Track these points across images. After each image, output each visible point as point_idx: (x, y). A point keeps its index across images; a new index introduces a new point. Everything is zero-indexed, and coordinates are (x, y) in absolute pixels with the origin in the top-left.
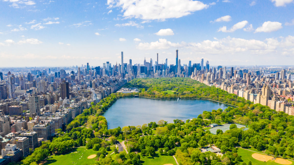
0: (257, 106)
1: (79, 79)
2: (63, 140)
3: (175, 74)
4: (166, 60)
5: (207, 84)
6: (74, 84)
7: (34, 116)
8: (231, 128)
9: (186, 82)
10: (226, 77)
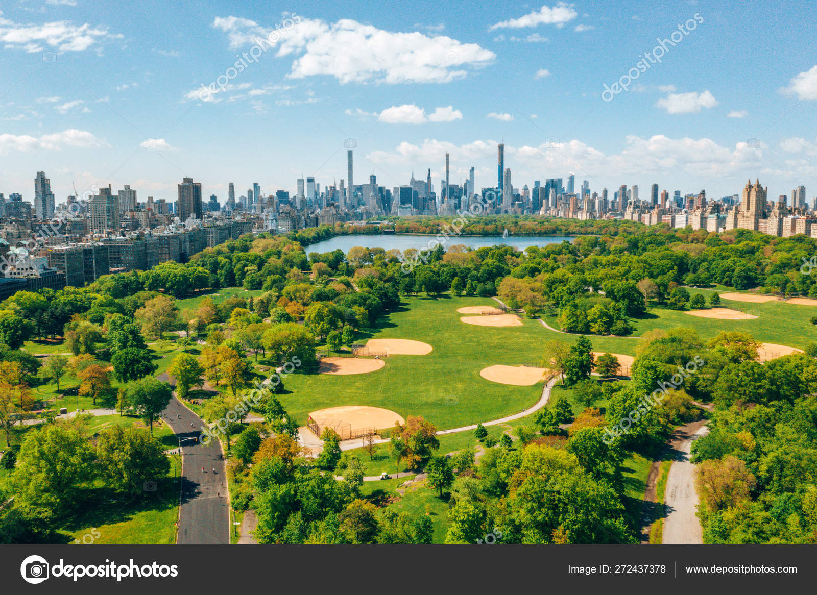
0: (727, 233)
3: (494, 207)
4: (471, 171)
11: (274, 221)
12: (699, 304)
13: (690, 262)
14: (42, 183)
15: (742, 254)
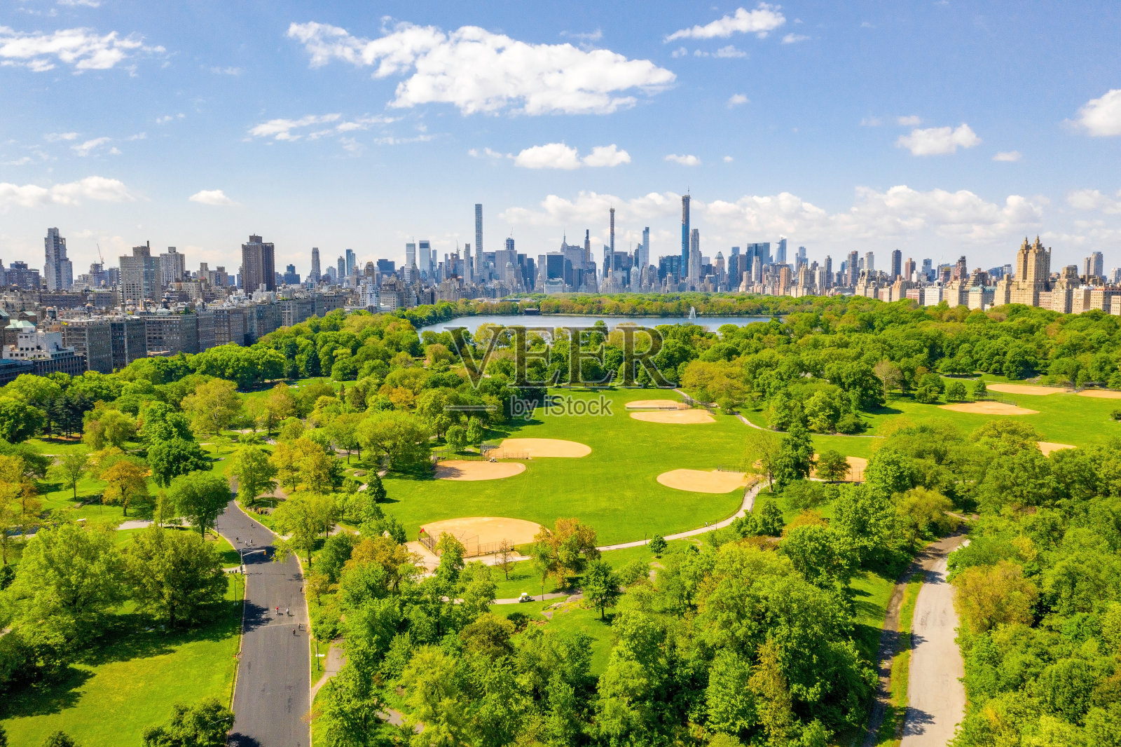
4: (644, 233)
11: (374, 295)
12: (958, 395)
13: (945, 344)
14: (55, 243)
15: (1016, 334)
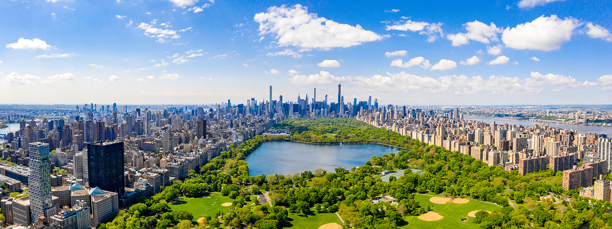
0: (432, 147)
1: (218, 119)
2: (196, 182)
3: (336, 114)
4: (325, 97)
5: (375, 126)
6: (212, 123)
7: (167, 154)
8: (406, 174)
9: (351, 124)
10: (398, 117)
